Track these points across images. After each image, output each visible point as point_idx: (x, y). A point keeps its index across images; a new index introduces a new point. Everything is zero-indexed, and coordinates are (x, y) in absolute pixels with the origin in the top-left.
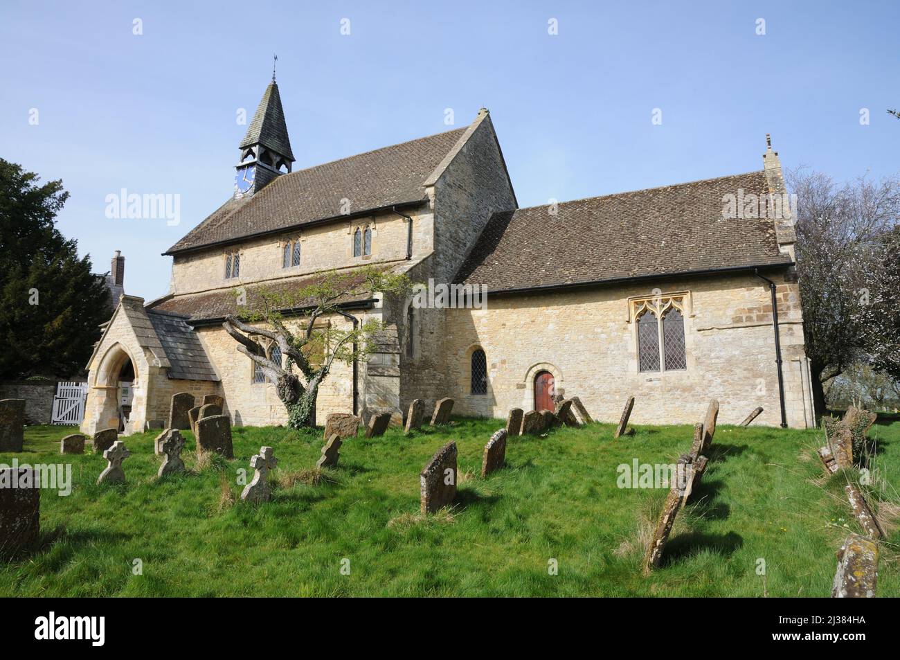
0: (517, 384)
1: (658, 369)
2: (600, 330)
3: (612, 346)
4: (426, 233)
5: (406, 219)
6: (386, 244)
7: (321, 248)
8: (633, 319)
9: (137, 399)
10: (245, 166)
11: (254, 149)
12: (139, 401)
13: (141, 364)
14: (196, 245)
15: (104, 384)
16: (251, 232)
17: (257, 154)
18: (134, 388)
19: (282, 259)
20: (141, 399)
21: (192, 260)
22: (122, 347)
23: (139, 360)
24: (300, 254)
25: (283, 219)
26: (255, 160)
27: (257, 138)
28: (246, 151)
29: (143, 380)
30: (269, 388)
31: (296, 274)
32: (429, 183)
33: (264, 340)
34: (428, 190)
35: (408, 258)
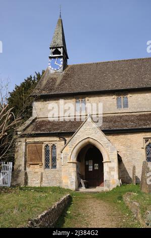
7: (142, 100)
9: (110, 168)
10: (56, 57)
11: (59, 49)
12: (111, 169)
13: (109, 150)
14: (55, 93)
15: (75, 161)
16: (95, 89)
17: (62, 52)
18: (106, 162)
19: (116, 104)
20: (113, 168)
21: (48, 100)
22: (91, 140)
23: (108, 147)
24: (127, 102)
25: (112, 85)
26: (62, 55)
27: (61, 44)
28: (54, 50)
29: (113, 158)
31: (128, 112)
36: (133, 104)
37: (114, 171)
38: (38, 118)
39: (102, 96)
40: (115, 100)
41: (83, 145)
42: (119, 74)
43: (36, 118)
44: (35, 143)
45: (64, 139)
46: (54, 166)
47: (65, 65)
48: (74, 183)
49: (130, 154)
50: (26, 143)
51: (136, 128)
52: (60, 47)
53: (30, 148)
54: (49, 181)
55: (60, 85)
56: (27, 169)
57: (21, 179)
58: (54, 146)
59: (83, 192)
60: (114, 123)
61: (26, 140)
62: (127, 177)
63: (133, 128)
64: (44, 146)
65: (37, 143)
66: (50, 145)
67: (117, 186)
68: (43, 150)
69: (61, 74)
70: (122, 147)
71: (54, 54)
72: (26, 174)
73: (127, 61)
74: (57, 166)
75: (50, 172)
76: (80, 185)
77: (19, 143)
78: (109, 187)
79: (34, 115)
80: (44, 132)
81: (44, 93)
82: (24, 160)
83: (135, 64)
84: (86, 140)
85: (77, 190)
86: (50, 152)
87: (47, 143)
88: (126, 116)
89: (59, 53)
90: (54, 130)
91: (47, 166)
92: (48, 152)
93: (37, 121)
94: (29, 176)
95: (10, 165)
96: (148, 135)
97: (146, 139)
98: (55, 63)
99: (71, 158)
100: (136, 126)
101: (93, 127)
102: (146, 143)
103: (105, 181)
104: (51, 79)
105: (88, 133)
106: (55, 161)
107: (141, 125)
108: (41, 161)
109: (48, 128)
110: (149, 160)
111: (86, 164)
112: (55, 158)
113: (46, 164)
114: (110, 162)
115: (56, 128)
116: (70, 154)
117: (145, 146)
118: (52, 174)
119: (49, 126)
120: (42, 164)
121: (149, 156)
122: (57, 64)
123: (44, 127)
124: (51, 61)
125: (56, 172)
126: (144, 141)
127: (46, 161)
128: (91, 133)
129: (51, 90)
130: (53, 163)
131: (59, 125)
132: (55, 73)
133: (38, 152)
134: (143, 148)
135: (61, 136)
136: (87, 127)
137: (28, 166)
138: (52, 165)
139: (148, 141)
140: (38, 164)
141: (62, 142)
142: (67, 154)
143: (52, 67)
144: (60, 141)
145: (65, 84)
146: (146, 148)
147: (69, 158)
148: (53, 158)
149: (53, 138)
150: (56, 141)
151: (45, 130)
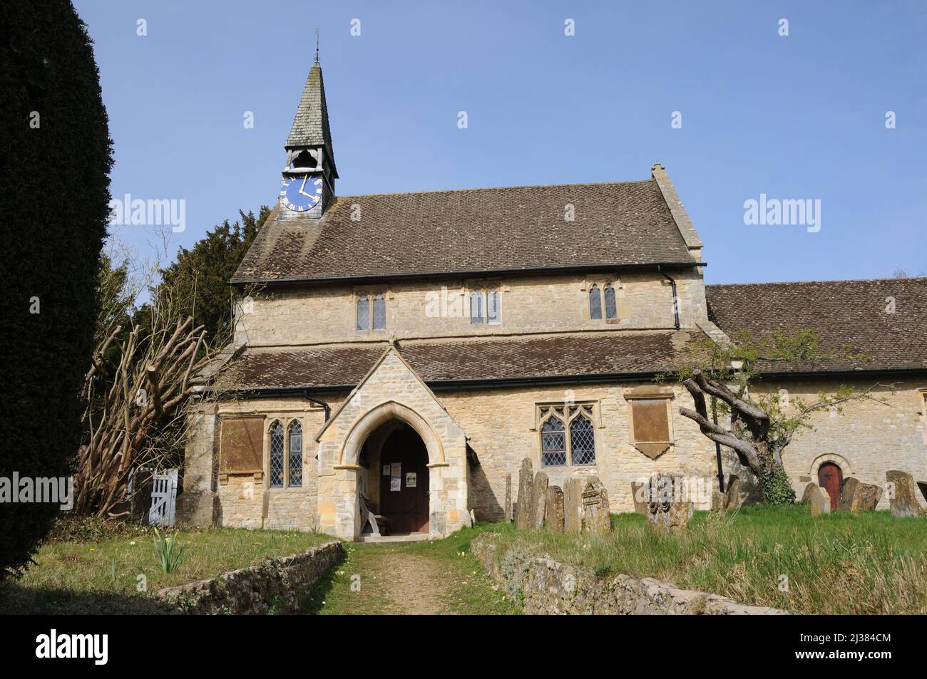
0: (801, 477)
2: (889, 421)
3: (905, 438)
4: (696, 301)
5: (667, 281)
6: (639, 309)
7: (537, 303)
8: (925, 411)
9: (445, 481)
10: (302, 174)
11: (313, 153)
12: (450, 484)
13: (445, 434)
14: (300, 277)
15: (353, 462)
16: (413, 270)
17: (320, 161)
18: (436, 466)
20: (455, 481)
21: (280, 297)
22: (397, 410)
23: (441, 427)
25: (459, 259)
26: (319, 168)
27: (318, 139)
28: (297, 153)
29: (455, 454)
30: (576, 473)
31: (501, 333)
32: (693, 245)
33: (560, 411)
34: (693, 253)
35: (678, 328)
36: (515, 312)
37: (458, 488)
38: (251, 347)
39: (430, 290)
41: (376, 422)
42: (478, 228)
43: (244, 348)
44: (242, 415)
45: (324, 405)
46: (296, 480)
47: (328, 198)
48: (352, 522)
49: (501, 447)
50: (218, 417)
51: (519, 376)
52: (315, 147)
53: (229, 432)
55: (312, 254)
56: (219, 487)
57: (203, 515)
58: (295, 425)
59: (374, 544)
60: (462, 362)
61: (217, 408)
62: (491, 506)
63: (509, 377)
64: (267, 424)
65: (250, 415)
66: (285, 423)
67: (464, 528)
68: (266, 437)
69: (317, 222)
70: (481, 427)
71: (296, 166)
72: (217, 502)
73: (501, 191)
74: (305, 480)
75: (283, 496)
76: (366, 528)
77: (198, 417)
78: (441, 529)
79: (240, 340)
80: (268, 387)
81: (269, 276)
82: (210, 463)
83: (525, 201)
84: (385, 410)
85: (357, 540)
86: (285, 442)
87: (276, 416)
88: (495, 344)
89: (313, 163)
90: (297, 380)
91: (275, 480)
92: (280, 442)
93: (247, 356)
94: (224, 509)
95: (172, 477)
96: (549, 396)
97: (544, 407)
98: (301, 191)
99: (345, 457)
100: (518, 372)
101: (403, 374)
102: (542, 416)
103: (434, 514)
104: (289, 236)
105: (390, 391)
106: (299, 465)
107: (530, 369)
108: (260, 465)
109: (279, 376)
110: (549, 460)
111: (384, 474)
112: (299, 457)
113: (275, 474)
114: (447, 465)
115: (302, 376)
116: (341, 446)
117: (539, 425)
118: (288, 501)
119: (281, 371)
120: (263, 474)
121: (549, 450)
122: (304, 193)
123: (268, 373)
124: (288, 185)
125: (302, 495)
126: (539, 412)
127: (275, 466)
128: (397, 390)
129: (288, 267)
130: (293, 473)
131: (309, 366)
132: (298, 218)
133: (251, 443)
134: (534, 430)
135: (317, 399)
136: (388, 375)
137: (221, 480)
138: (290, 477)
139: (547, 410)
140: (251, 475)
141: (319, 413)
142: (332, 446)
143: (291, 201)
144: (312, 411)
145: (327, 252)
146: (543, 430)
147: (339, 455)
148: (294, 457)
149: (295, 403)
150: (302, 411)
151: (271, 380)
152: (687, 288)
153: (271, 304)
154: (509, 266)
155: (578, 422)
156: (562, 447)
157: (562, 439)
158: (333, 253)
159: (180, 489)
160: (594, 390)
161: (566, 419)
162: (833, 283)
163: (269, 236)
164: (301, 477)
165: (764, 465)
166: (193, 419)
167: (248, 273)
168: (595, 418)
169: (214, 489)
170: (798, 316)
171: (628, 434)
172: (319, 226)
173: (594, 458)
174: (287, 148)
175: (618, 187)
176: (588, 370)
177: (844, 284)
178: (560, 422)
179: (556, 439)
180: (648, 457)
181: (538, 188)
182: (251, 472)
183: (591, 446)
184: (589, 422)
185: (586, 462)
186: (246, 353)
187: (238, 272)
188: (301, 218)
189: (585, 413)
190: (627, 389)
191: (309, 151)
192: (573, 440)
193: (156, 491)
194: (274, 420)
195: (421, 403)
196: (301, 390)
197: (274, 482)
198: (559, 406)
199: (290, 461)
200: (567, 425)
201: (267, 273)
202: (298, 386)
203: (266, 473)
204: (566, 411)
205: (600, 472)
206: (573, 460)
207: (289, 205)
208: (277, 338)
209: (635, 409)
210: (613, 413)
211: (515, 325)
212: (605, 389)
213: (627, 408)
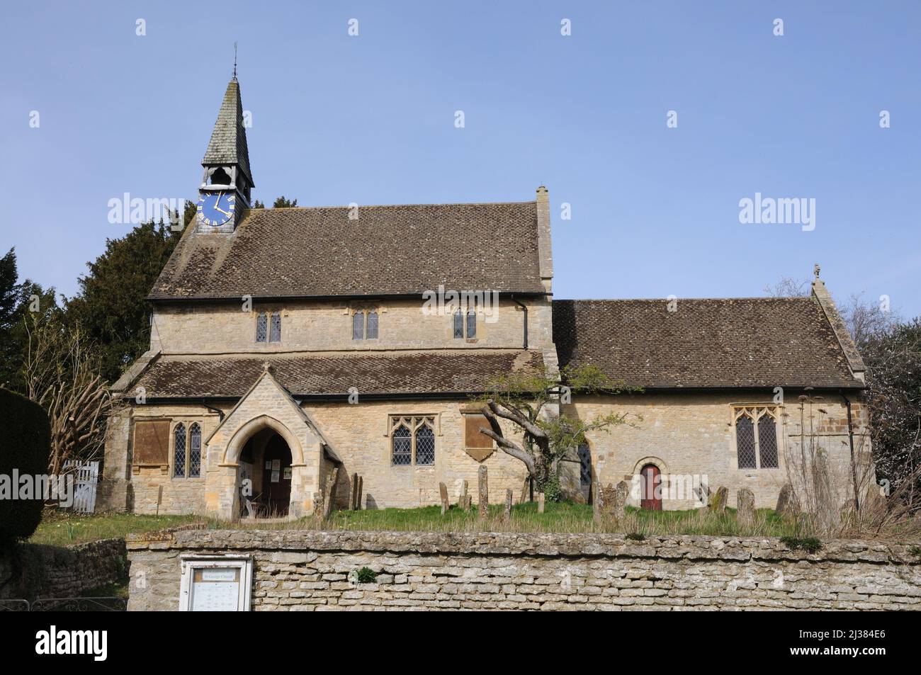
0: (625, 476)
1: (754, 466)
2: (703, 430)
3: (715, 445)
4: (543, 325)
5: (520, 307)
6: (495, 330)
7: (410, 323)
8: (734, 423)
10: (218, 191)
11: (227, 170)
12: (306, 480)
13: (305, 441)
14: (207, 295)
15: (234, 462)
16: (305, 292)
17: (233, 178)
18: (296, 466)
19: (350, 330)
20: (310, 478)
21: (191, 312)
22: (269, 421)
23: (302, 436)
24: (377, 326)
25: (346, 282)
26: (233, 186)
27: (232, 157)
28: (213, 170)
29: (311, 457)
30: (418, 471)
31: (377, 349)
32: (545, 276)
33: (408, 421)
34: (544, 282)
35: (526, 347)
36: (390, 330)
37: (312, 483)
38: (165, 355)
39: (320, 309)
40: (349, 318)
41: (252, 430)
42: (369, 250)
43: (159, 355)
44: (152, 419)
45: (219, 411)
46: (195, 472)
47: (242, 211)
48: (230, 508)
49: (360, 449)
50: (132, 419)
51: (377, 392)
52: (230, 165)
53: (141, 432)
54: (182, 504)
55: (221, 272)
56: (133, 476)
57: (119, 499)
58: (196, 429)
60: (336, 377)
61: (131, 412)
63: (368, 392)
64: (172, 426)
65: (158, 419)
66: (187, 426)
68: (171, 436)
69: (229, 238)
70: (345, 432)
71: (213, 182)
72: (130, 488)
74: (202, 472)
75: (186, 482)
76: (244, 512)
77: (115, 420)
78: (296, 515)
79: (155, 349)
80: (174, 396)
81: (181, 293)
82: (125, 457)
83: (417, 221)
84: (260, 421)
85: (234, 520)
86: (187, 441)
87: (180, 420)
88: (370, 358)
89: (227, 180)
90: (199, 389)
91: (179, 472)
92: (183, 441)
93: (160, 364)
94: (136, 494)
95: (94, 468)
96: (400, 408)
97: (396, 418)
98: (215, 207)
99: (227, 458)
100: (376, 388)
101: (274, 393)
102: (394, 424)
103: (293, 503)
104: (203, 251)
105: (264, 406)
106: (197, 460)
107: (388, 386)
108: (165, 458)
109: (184, 386)
110: (398, 460)
111: (267, 468)
112: (198, 453)
113: (178, 466)
114: (305, 466)
115: (202, 386)
116: (224, 449)
117: (390, 433)
118: (188, 489)
119: (186, 381)
120: (168, 466)
121: (399, 453)
122: (219, 209)
123: (175, 381)
124: (203, 200)
125: (200, 484)
126: (391, 421)
127: (178, 460)
128: (269, 406)
129: (199, 285)
130: (193, 466)
131: (211, 376)
132: (213, 232)
133: (159, 441)
134: (386, 436)
135: (214, 406)
136: (263, 394)
137: (134, 471)
138: (191, 469)
139: (398, 420)
140: (159, 467)
141: (215, 418)
142: (217, 449)
143: (207, 216)
144: (210, 416)
145: (234, 270)
146: (394, 435)
147: (222, 456)
148: (194, 453)
149: (196, 409)
150: (202, 416)
151: (177, 389)
152: (537, 313)
153: (182, 317)
154: (387, 290)
155: (423, 431)
156: (409, 450)
157: (409, 443)
158: (239, 272)
159: (100, 478)
160: (436, 405)
161: (412, 427)
162: (691, 301)
163: (185, 250)
164: (199, 469)
165: (539, 472)
166: (113, 421)
167: (163, 289)
168: (435, 428)
169: (128, 477)
170: (648, 334)
171: (461, 441)
172: (231, 242)
173: (433, 460)
174: (204, 165)
175: (502, 208)
176: (433, 389)
177: (700, 302)
178: (408, 431)
179: (404, 443)
180: (475, 460)
181: (432, 207)
182: (158, 464)
183: (431, 450)
184: (431, 430)
185: (427, 463)
186: (160, 361)
187: (155, 287)
188: (215, 232)
189: (428, 423)
190: (463, 405)
191: (224, 168)
192: (418, 444)
193: (81, 479)
194: (178, 423)
195: (287, 417)
196: (200, 399)
197: (178, 473)
198: (408, 417)
199: (191, 456)
200: (413, 433)
201: (180, 289)
202: (199, 396)
203: (170, 466)
204: (413, 420)
205: (437, 471)
206: (417, 460)
207: (204, 219)
208: (187, 347)
209: (467, 421)
210: (450, 424)
211: (389, 342)
212: (445, 404)
213: (462, 420)
